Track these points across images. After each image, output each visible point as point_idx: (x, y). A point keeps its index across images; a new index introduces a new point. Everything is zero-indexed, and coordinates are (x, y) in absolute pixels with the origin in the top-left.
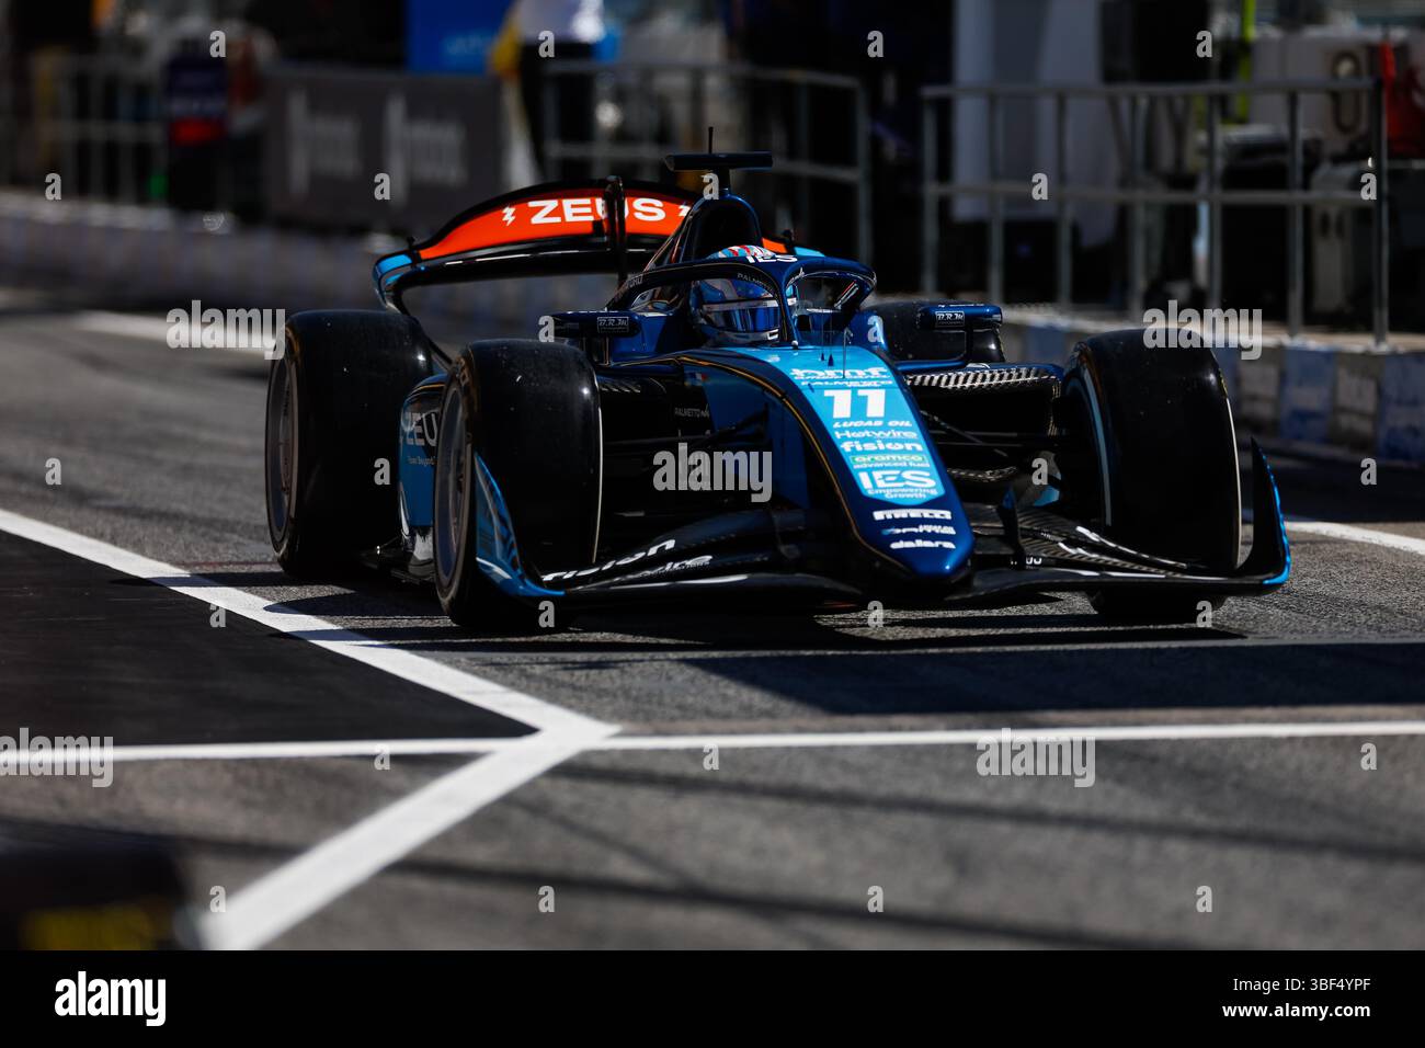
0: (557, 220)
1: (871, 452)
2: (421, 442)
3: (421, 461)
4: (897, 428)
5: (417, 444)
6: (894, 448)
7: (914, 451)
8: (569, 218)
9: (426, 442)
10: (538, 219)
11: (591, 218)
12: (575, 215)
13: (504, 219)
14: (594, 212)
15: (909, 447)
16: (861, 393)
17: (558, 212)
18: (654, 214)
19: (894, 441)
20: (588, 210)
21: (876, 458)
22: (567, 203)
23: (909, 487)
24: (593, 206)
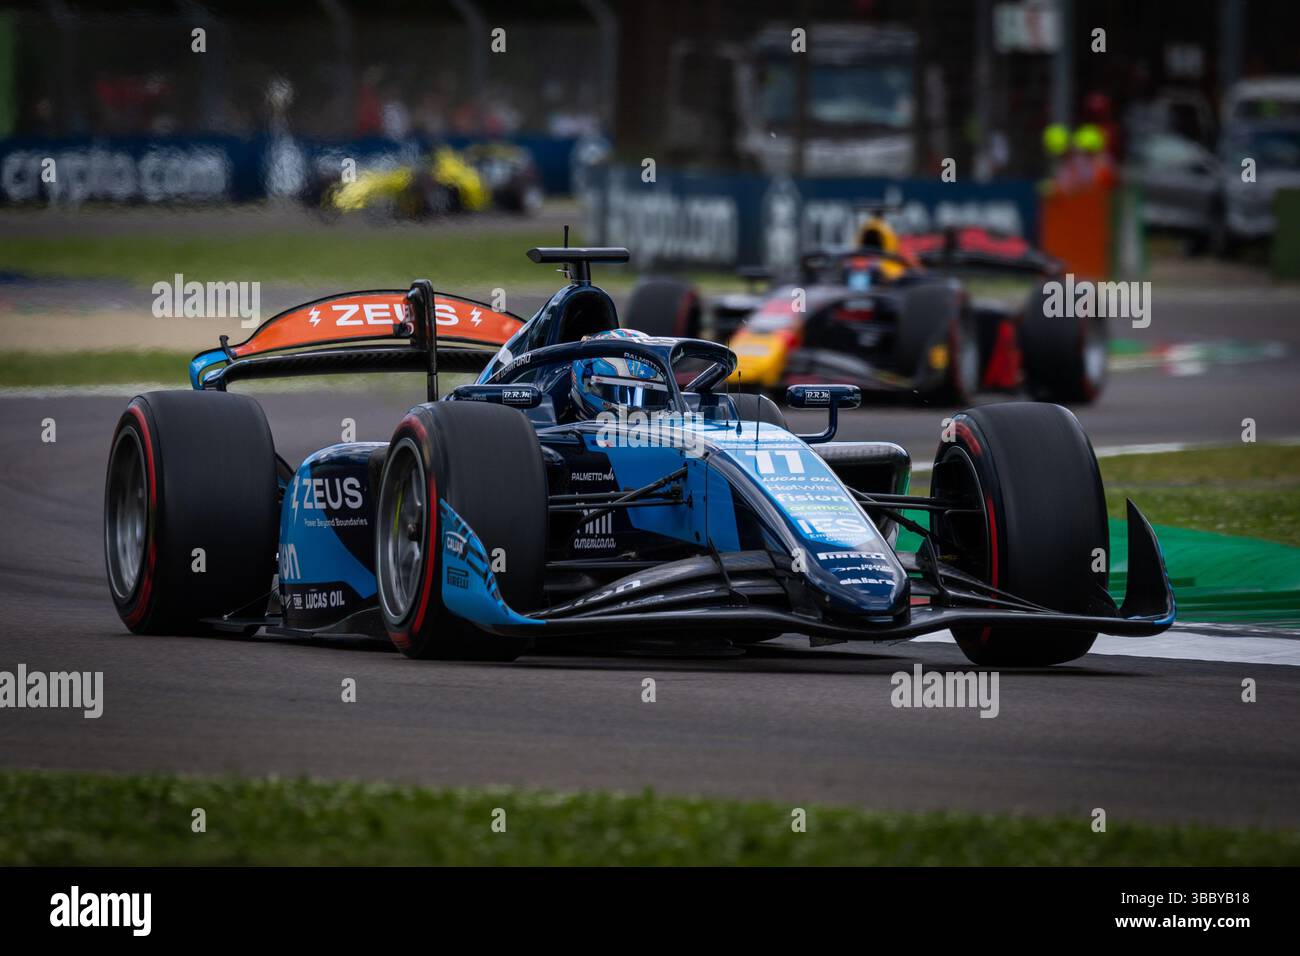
0: (360, 322)
1: (802, 503)
2: (323, 506)
3: (320, 523)
4: (820, 483)
5: (316, 507)
6: (823, 499)
7: (840, 503)
8: (371, 321)
9: (328, 504)
10: (342, 322)
11: (391, 322)
12: (375, 318)
13: (311, 321)
14: (393, 315)
15: (835, 499)
16: (778, 453)
17: (360, 315)
18: (449, 319)
19: (822, 494)
20: (388, 314)
21: (809, 508)
22: (368, 308)
23: (844, 532)
24: (392, 310)
